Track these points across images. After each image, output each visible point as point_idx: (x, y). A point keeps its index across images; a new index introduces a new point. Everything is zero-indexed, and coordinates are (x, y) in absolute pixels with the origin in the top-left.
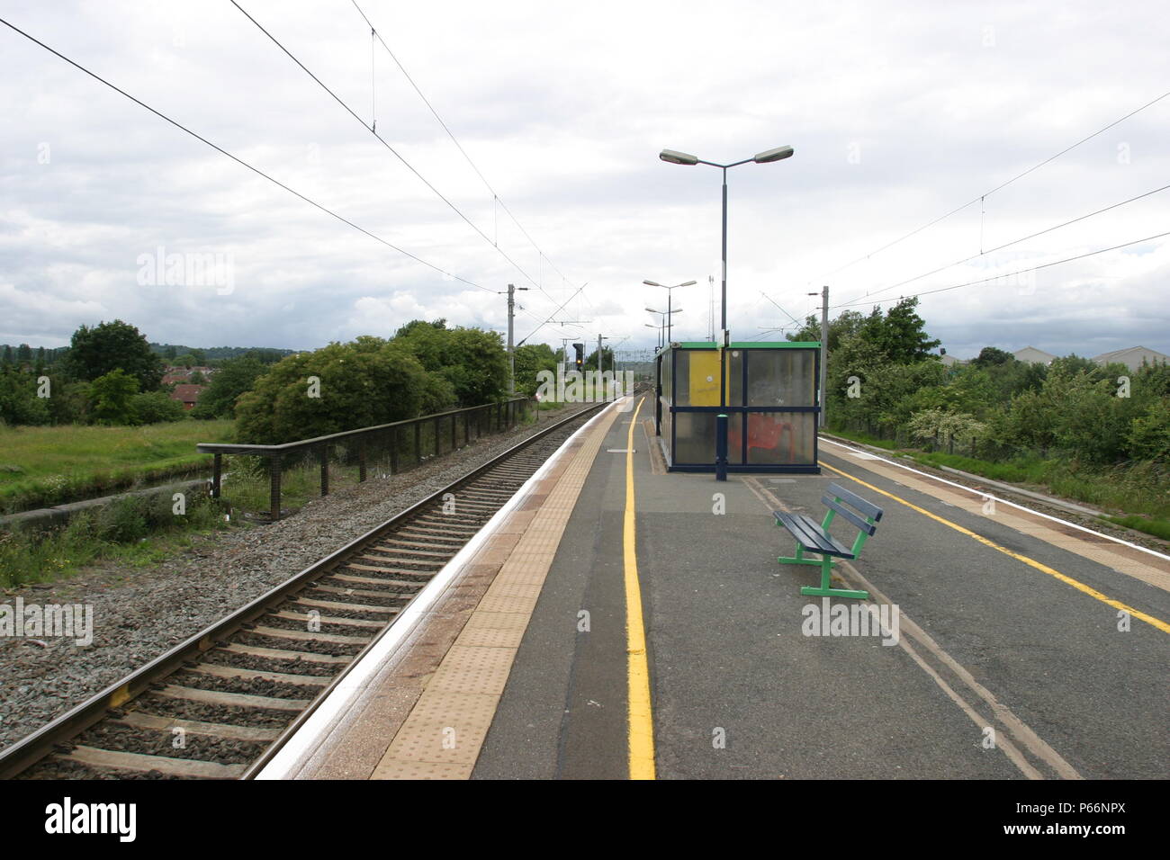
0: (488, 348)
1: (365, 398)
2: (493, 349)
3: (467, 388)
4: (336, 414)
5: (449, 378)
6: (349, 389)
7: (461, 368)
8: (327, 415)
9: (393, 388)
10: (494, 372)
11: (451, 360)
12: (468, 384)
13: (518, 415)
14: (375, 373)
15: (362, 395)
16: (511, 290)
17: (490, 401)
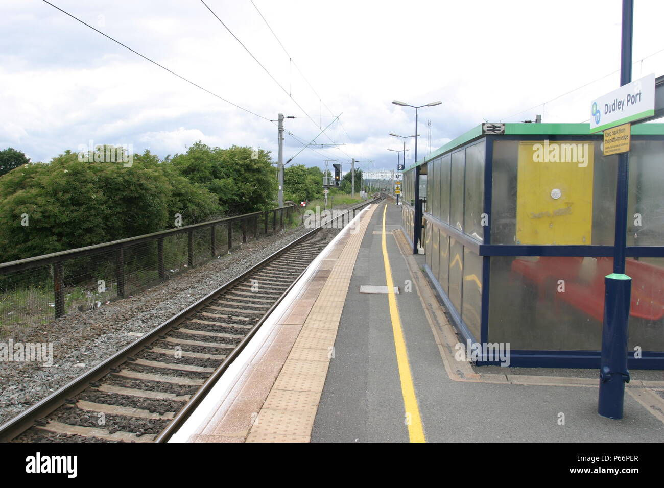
0: (255, 164)
1: (93, 212)
2: (259, 165)
3: (237, 198)
4: (60, 229)
5: (213, 190)
6: (75, 202)
7: (230, 180)
8: (48, 231)
9: (130, 201)
10: (261, 185)
11: (222, 174)
12: (237, 195)
13: (285, 220)
14: (108, 185)
15: (89, 209)
16: (281, 119)
17: (258, 210)
